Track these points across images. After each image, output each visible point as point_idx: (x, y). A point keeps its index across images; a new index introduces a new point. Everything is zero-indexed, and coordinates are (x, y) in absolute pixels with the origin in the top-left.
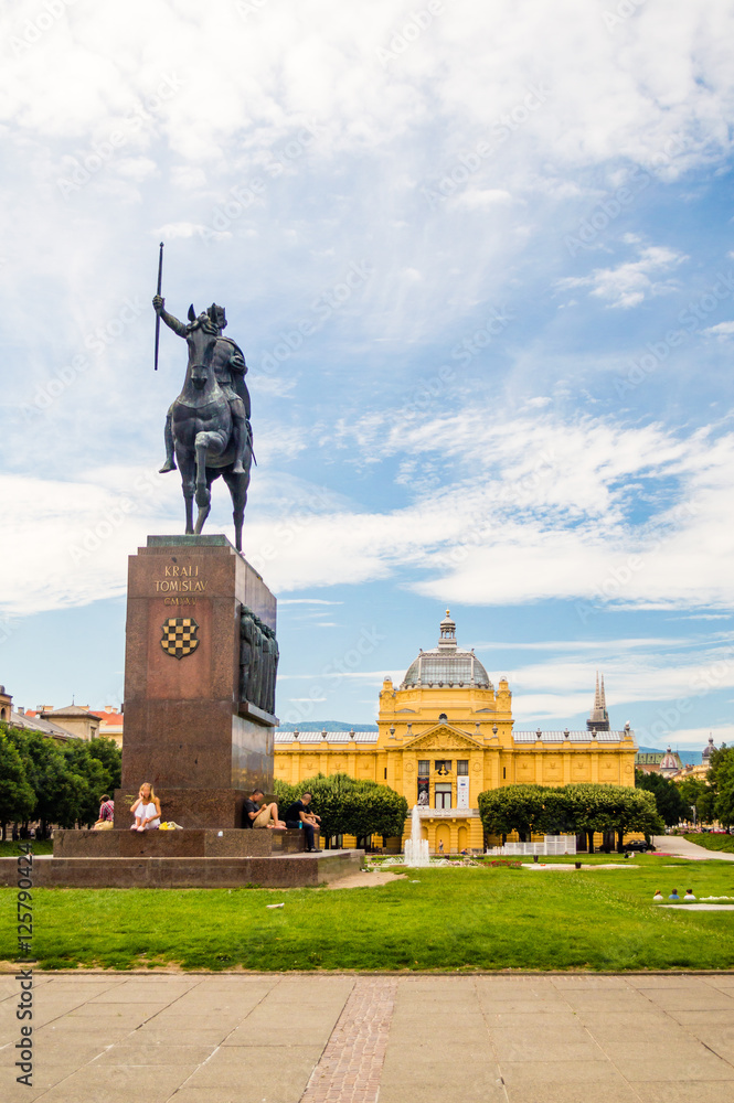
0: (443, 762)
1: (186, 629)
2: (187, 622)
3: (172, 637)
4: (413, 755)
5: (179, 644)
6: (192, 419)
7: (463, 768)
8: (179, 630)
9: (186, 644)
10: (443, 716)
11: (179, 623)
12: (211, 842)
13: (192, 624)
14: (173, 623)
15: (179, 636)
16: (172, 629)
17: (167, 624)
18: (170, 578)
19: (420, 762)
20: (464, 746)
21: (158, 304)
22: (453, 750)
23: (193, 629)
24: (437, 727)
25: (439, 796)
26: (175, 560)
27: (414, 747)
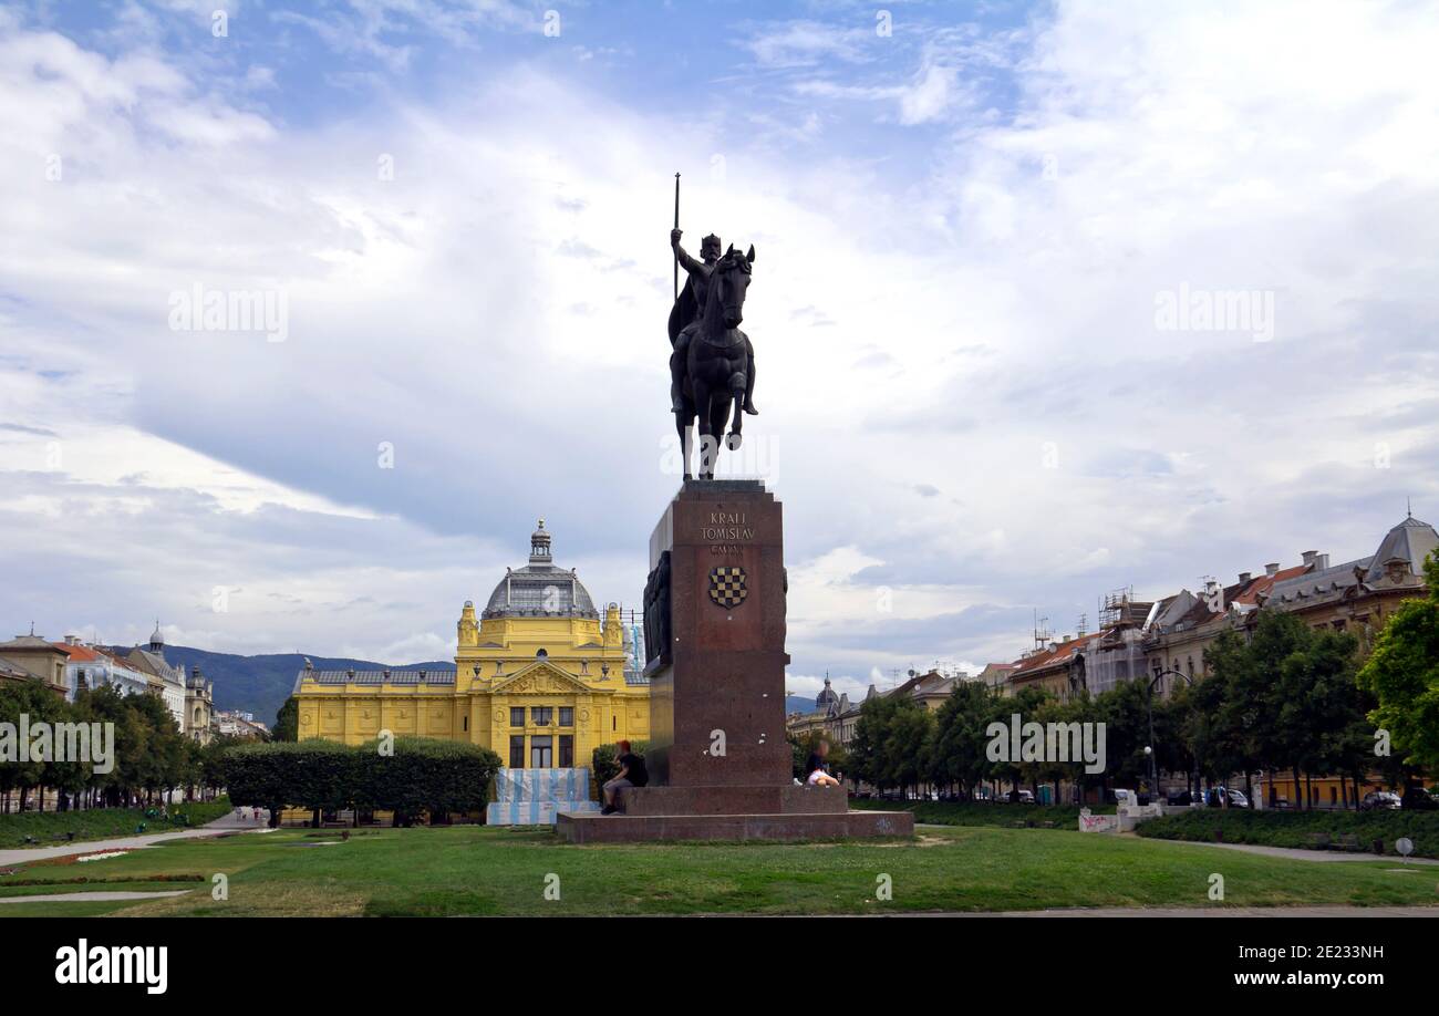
0: (542, 709)
1: (736, 579)
2: (736, 572)
3: (722, 586)
4: (506, 700)
5: (729, 594)
6: (719, 360)
7: (566, 715)
8: (729, 579)
9: (736, 593)
10: (542, 652)
11: (729, 572)
12: (786, 798)
13: (742, 572)
14: (722, 571)
15: (729, 586)
16: (722, 579)
17: (716, 573)
18: (717, 525)
19: (513, 709)
20: (569, 690)
21: (676, 236)
22: (554, 694)
23: (742, 578)
24: (536, 666)
25: (537, 751)
26: (720, 506)
27: (507, 691)
